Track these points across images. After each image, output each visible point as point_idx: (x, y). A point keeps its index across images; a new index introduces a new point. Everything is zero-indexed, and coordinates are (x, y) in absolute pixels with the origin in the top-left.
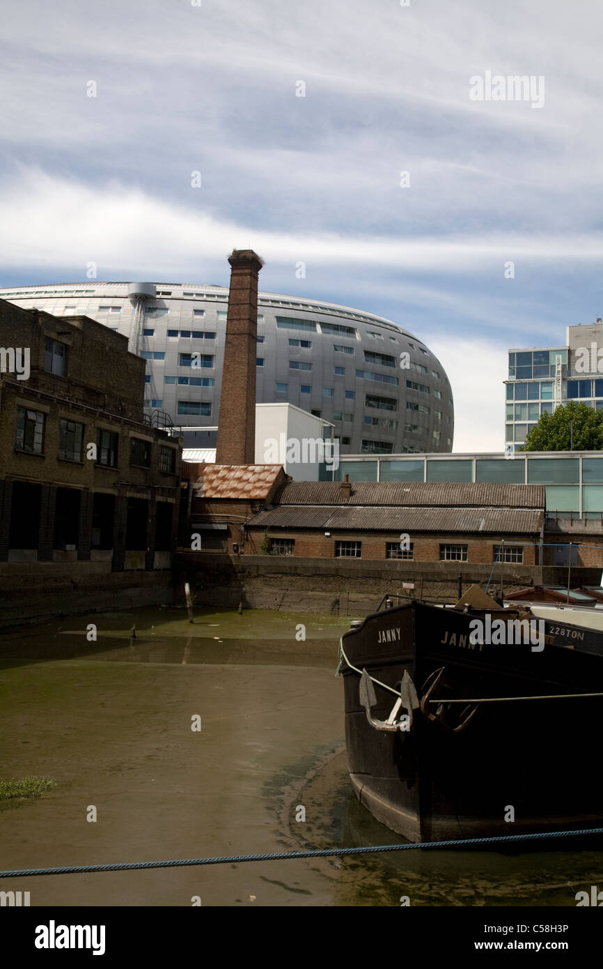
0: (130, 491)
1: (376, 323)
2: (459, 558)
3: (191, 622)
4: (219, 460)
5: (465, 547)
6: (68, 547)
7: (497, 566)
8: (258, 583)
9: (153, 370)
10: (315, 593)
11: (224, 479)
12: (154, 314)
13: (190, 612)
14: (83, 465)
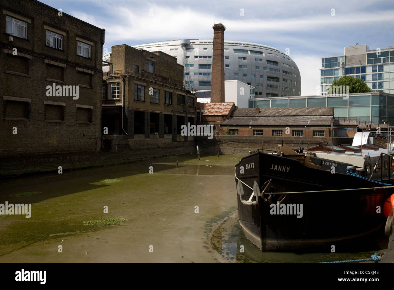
0: (178, 113)
1: (271, 49)
2: (300, 135)
3: (199, 159)
4: (212, 102)
5: (302, 131)
6: (156, 133)
7: (314, 138)
8: (225, 145)
9: (190, 71)
10: (246, 149)
11: (213, 108)
12: (190, 50)
13: (199, 156)
14: (159, 104)
